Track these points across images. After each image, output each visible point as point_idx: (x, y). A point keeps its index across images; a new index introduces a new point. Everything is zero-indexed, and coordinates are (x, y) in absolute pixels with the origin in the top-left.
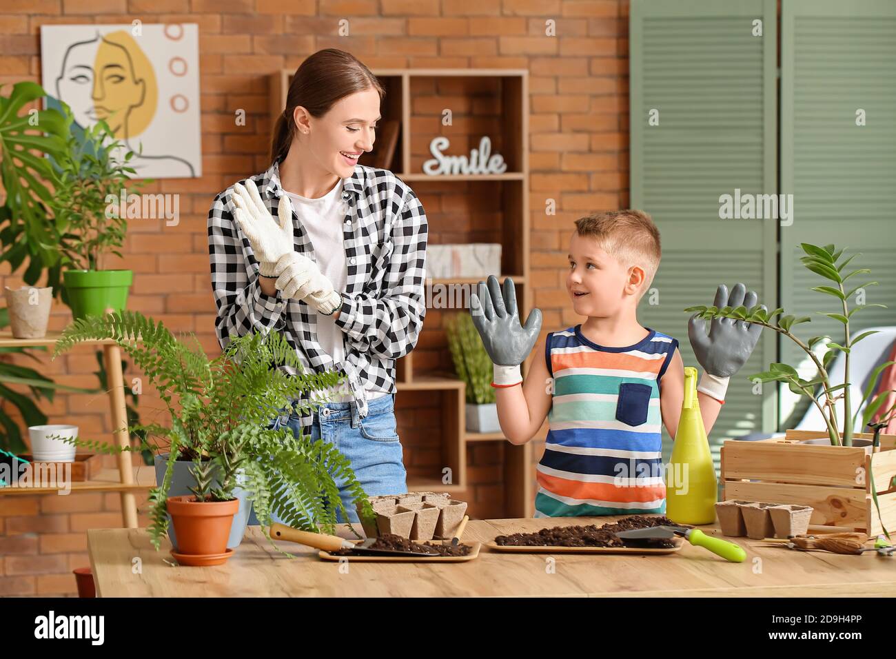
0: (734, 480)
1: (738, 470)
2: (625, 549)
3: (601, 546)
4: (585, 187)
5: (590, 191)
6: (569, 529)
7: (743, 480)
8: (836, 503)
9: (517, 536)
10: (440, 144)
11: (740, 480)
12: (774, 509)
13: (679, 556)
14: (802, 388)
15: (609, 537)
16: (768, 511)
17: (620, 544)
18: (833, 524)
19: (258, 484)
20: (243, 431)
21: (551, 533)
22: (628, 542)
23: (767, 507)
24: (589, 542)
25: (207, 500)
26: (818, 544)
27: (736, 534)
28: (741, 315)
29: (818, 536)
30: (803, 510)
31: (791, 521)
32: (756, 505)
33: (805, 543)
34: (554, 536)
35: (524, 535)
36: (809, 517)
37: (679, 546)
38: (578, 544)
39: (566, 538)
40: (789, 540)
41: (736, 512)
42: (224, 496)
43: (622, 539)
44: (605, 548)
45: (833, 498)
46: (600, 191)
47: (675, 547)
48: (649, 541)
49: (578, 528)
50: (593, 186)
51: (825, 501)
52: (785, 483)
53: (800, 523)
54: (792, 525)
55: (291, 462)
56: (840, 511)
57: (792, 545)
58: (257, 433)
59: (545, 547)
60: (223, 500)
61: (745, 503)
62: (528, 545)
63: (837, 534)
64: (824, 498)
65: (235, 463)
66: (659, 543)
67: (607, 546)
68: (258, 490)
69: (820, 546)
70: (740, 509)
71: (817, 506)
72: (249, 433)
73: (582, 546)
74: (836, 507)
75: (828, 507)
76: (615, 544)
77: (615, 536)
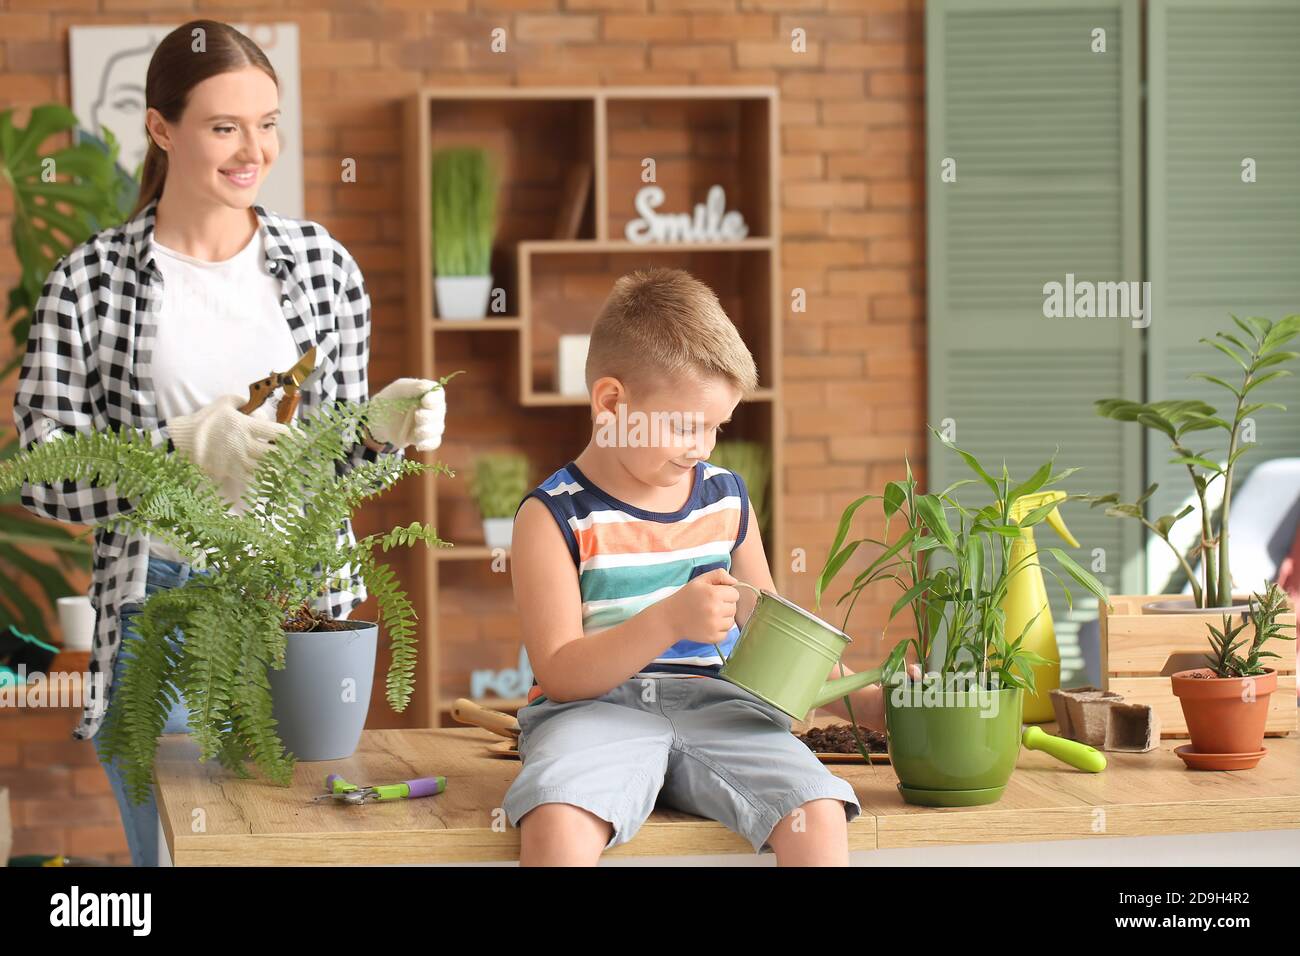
4: (861, 261)
5: (868, 266)
10: (651, 197)
21: (825, 734)
34: (828, 739)
46: (883, 266)
50: (873, 259)
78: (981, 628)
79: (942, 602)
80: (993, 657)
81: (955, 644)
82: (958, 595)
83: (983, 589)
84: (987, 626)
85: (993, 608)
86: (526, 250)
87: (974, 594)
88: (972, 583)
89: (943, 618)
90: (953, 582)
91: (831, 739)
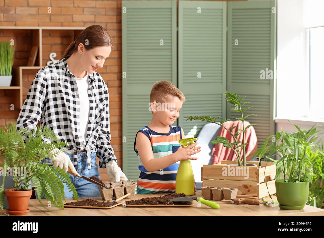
0: (206, 179)
1: (208, 176)
2: (174, 205)
3: (165, 204)
4: (105, 72)
5: (107, 73)
6: (153, 198)
7: (210, 179)
8: (246, 187)
9: (133, 201)
10: (53, 55)
11: (209, 179)
12: (224, 190)
13: (193, 207)
14: (230, 145)
15: (168, 201)
16: (222, 190)
17: (172, 203)
18: (245, 194)
19: (38, 184)
20: (31, 164)
21: (146, 200)
22: (175, 203)
23: (222, 189)
24: (160, 203)
25: (20, 190)
26: (242, 201)
27: (209, 199)
28: (205, 119)
29: (241, 199)
30: (235, 190)
31: (231, 193)
32: (216, 188)
33: (238, 202)
34: (147, 201)
35: (135, 200)
36: (237, 192)
37: (193, 204)
38: (156, 204)
39: (152, 201)
40: (232, 201)
41: (210, 191)
42: (26, 189)
43: (173, 202)
44: (166, 205)
45: (245, 185)
46: (110, 73)
47: (192, 204)
48: (182, 202)
49: (155, 198)
50: (108, 71)
51: (242, 186)
52: (222, 180)
53: (234, 194)
54: (231, 195)
55: (48, 176)
56: (247, 190)
57: (233, 202)
58: (36, 165)
59: (144, 205)
60: (26, 190)
61: (212, 188)
62: (138, 204)
63: (248, 198)
64: (241, 185)
65: (30, 176)
66: (186, 203)
67: (167, 204)
68: (38, 186)
69: (244, 202)
70: (211, 190)
71: (239, 188)
72: (33, 165)
73: (158, 204)
74: (245, 188)
75: (243, 188)
76: (170, 203)
77: (170, 201)
78: (299, 167)
79: (290, 161)
80: (301, 174)
81: (293, 171)
82: (293, 159)
83: (300, 158)
84: (300, 167)
85: (302, 162)
86: (21, 68)
87: (297, 159)
88: (296, 157)
89: (290, 165)
90: (292, 156)
91: (148, 201)
